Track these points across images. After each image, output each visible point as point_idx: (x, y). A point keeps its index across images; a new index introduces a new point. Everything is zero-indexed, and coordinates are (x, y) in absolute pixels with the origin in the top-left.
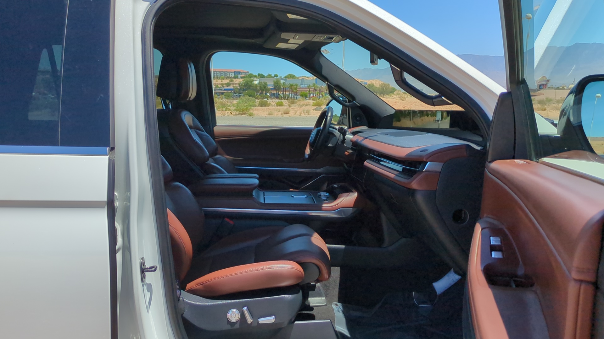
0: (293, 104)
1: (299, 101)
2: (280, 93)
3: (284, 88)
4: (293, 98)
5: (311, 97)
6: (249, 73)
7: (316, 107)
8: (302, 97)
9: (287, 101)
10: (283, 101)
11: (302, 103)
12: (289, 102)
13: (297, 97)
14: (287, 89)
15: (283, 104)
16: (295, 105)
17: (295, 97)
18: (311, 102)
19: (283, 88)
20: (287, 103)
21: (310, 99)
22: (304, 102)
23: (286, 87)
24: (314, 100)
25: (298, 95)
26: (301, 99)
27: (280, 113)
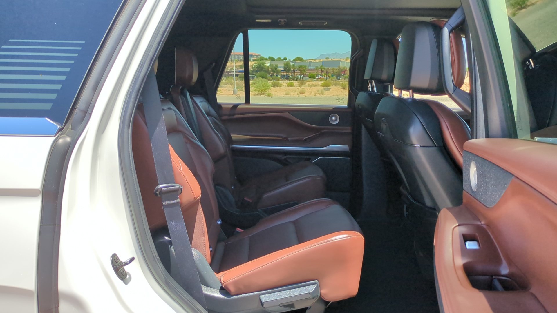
0: (303, 84)
1: (308, 82)
2: (290, 75)
3: (294, 70)
4: (302, 79)
5: (319, 78)
6: (260, 56)
7: (324, 87)
8: (310, 78)
9: (296, 82)
10: (293, 81)
11: (311, 83)
12: (298, 83)
13: (305, 79)
14: (296, 71)
15: (293, 84)
16: (304, 85)
17: (304, 78)
18: (320, 83)
19: (292, 69)
20: (297, 83)
21: (318, 80)
22: (313, 83)
23: (295, 69)
24: (322, 81)
25: (306, 77)
26: (310, 81)
27: (296, 93)
